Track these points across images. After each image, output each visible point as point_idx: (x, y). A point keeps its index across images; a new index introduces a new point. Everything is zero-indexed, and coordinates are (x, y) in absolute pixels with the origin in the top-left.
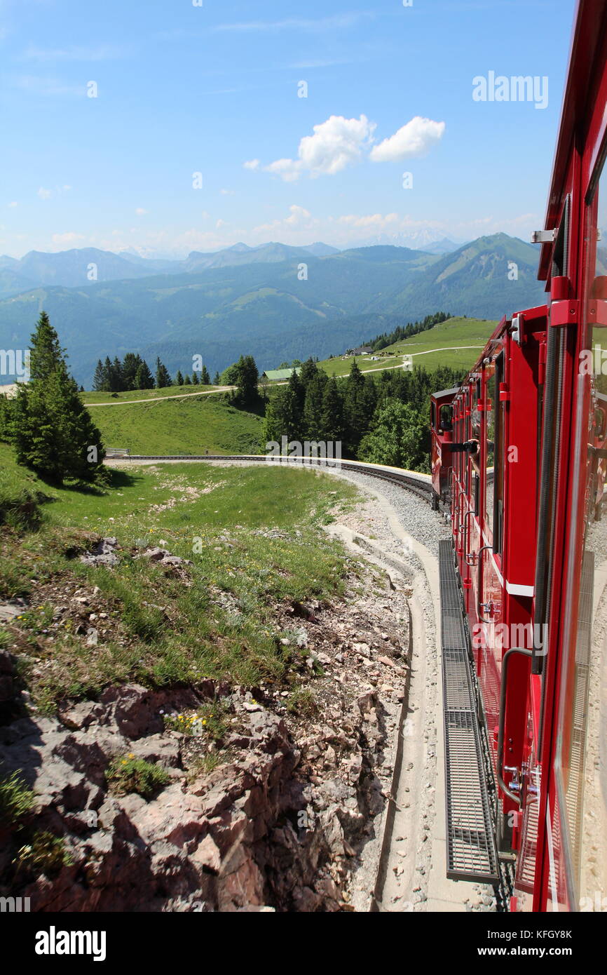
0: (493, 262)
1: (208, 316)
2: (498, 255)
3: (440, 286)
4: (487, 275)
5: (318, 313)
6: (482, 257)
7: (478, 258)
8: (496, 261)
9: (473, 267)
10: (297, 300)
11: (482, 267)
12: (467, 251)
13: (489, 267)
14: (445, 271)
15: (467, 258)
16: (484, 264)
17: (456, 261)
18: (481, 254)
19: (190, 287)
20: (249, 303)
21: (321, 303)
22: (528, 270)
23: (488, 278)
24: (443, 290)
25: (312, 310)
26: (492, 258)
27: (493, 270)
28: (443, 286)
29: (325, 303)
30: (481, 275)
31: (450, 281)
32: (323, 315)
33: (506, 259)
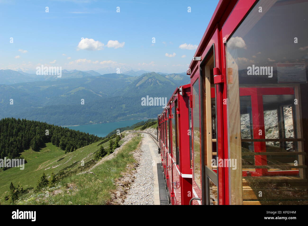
0: (153, 81)
1: (62, 96)
2: (154, 79)
3: (137, 87)
4: (151, 85)
5: (100, 95)
6: (149, 79)
7: (148, 80)
8: (153, 80)
9: (147, 82)
10: (92, 91)
11: (149, 82)
12: (144, 77)
13: (152, 82)
14: (138, 83)
15: (145, 79)
16: (150, 81)
17: (141, 80)
18: (149, 78)
19: (53, 86)
20: (76, 92)
21: (99, 92)
22: (163, 83)
23: (152, 85)
24: (138, 89)
25: (97, 94)
26: (152, 80)
27: (153, 83)
28: (139, 88)
29: (100, 92)
30: (149, 85)
31: (140, 86)
32: (101, 96)
33: (156, 80)
